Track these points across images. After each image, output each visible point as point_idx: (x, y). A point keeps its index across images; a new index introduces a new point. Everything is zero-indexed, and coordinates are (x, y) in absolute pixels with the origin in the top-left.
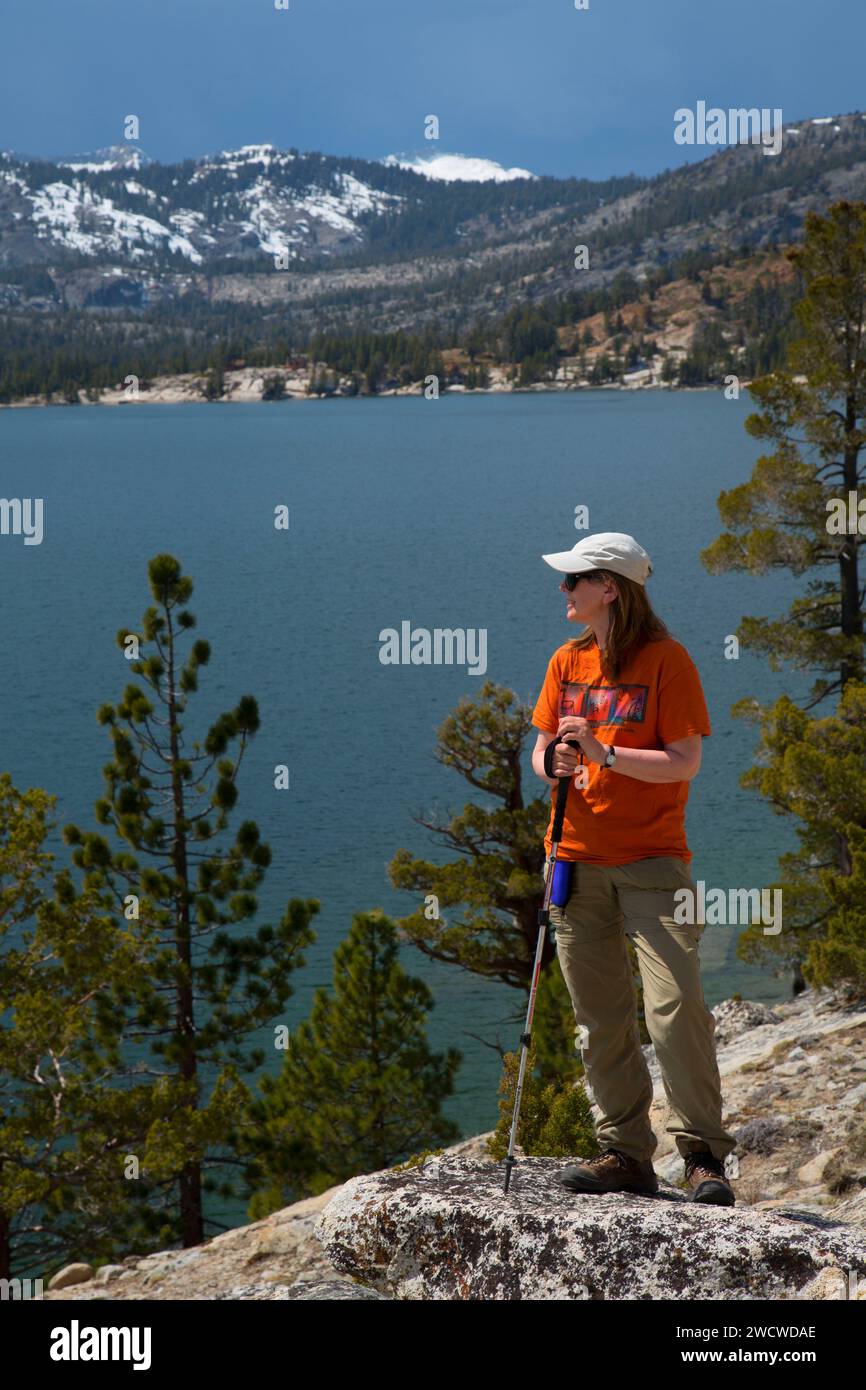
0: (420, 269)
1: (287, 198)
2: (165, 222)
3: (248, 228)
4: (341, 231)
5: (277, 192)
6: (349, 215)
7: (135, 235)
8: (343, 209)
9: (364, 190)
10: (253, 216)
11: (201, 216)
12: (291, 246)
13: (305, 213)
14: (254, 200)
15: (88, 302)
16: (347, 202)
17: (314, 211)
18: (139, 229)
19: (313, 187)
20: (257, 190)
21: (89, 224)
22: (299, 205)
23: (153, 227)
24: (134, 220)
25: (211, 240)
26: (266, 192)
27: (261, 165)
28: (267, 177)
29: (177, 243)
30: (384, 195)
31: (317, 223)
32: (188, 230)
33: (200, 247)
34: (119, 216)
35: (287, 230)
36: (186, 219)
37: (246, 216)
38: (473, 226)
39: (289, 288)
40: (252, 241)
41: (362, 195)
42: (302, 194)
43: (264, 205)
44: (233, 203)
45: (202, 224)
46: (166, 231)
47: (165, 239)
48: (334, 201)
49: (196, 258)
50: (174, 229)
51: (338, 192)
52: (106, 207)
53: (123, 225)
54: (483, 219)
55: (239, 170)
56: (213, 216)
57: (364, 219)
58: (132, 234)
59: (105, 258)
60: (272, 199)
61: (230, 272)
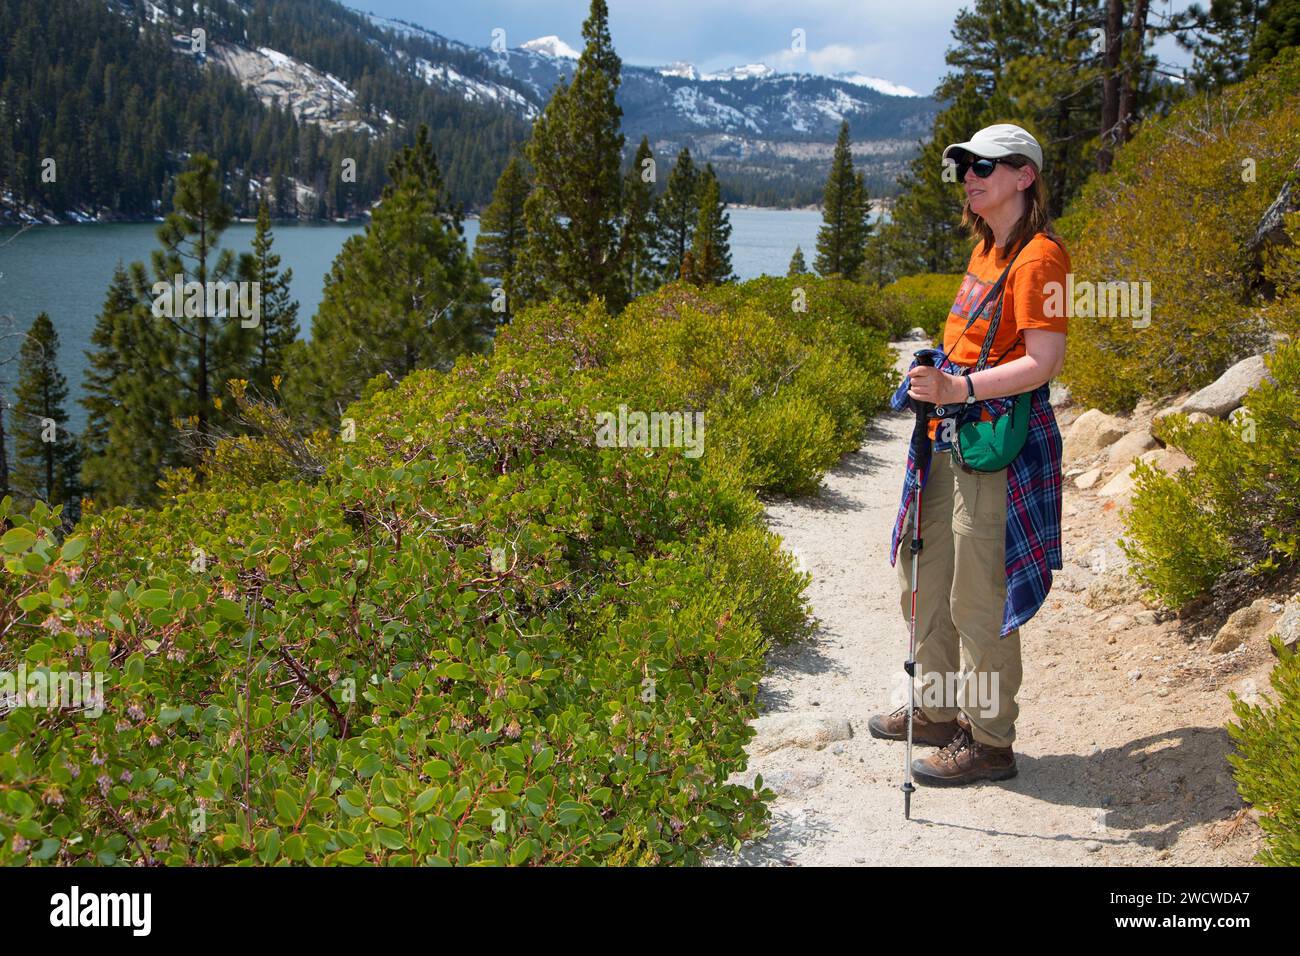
0: (892, 146)
1: (806, 101)
2: (741, 111)
3: (786, 116)
4: (835, 121)
5: (801, 97)
6: (840, 112)
7: (728, 117)
8: (836, 109)
9: (847, 98)
10: (788, 109)
11: (760, 109)
12: (809, 128)
13: (816, 110)
14: (788, 101)
15: (713, 153)
16: (839, 104)
17: (821, 109)
18: (729, 114)
19: (820, 95)
20: (789, 95)
21: (703, 110)
22: (812, 105)
23: (736, 113)
24: (727, 108)
25: (766, 122)
26: (794, 96)
27: (791, 82)
28: (795, 88)
29: (749, 123)
30: (859, 102)
31: (822, 115)
32: (753, 116)
33: (760, 125)
34: (719, 107)
35: (806, 119)
36: (753, 110)
37: (784, 109)
38: (910, 122)
39: (820, 151)
40: (788, 124)
41: (847, 102)
42: (814, 99)
43: (793, 104)
44: (778, 103)
45: (760, 113)
46: (742, 116)
47: (743, 121)
48: (831, 103)
49: (759, 131)
50: (747, 115)
51: (833, 99)
52: (711, 101)
53: (721, 112)
54: (916, 119)
55: (779, 83)
56: (767, 108)
57: (849, 114)
58: (726, 117)
59: (715, 130)
60: (798, 101)
61: (786, 141)
